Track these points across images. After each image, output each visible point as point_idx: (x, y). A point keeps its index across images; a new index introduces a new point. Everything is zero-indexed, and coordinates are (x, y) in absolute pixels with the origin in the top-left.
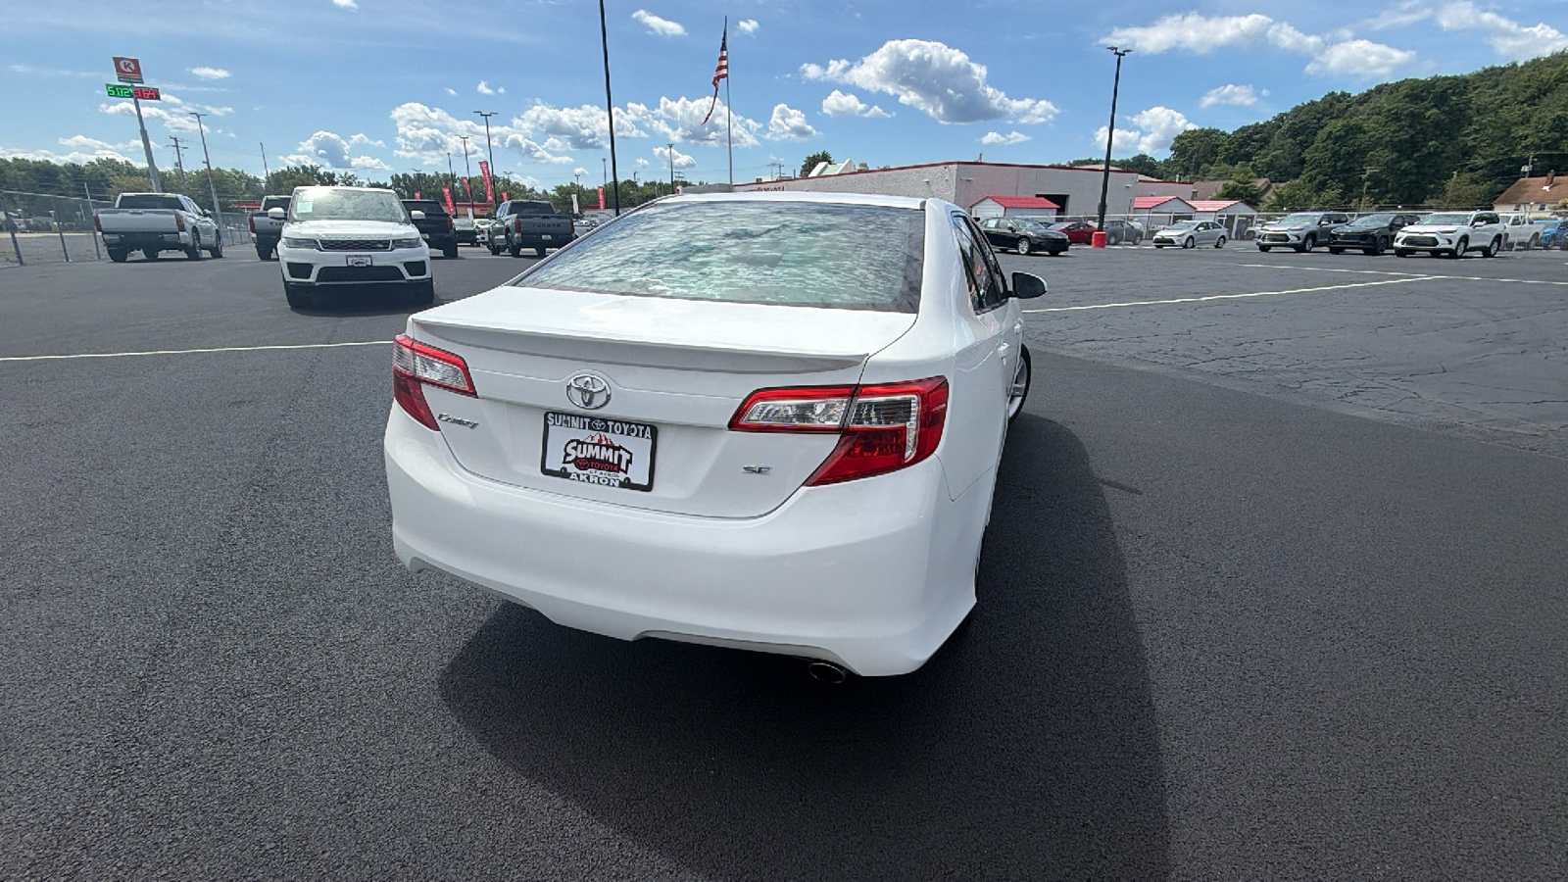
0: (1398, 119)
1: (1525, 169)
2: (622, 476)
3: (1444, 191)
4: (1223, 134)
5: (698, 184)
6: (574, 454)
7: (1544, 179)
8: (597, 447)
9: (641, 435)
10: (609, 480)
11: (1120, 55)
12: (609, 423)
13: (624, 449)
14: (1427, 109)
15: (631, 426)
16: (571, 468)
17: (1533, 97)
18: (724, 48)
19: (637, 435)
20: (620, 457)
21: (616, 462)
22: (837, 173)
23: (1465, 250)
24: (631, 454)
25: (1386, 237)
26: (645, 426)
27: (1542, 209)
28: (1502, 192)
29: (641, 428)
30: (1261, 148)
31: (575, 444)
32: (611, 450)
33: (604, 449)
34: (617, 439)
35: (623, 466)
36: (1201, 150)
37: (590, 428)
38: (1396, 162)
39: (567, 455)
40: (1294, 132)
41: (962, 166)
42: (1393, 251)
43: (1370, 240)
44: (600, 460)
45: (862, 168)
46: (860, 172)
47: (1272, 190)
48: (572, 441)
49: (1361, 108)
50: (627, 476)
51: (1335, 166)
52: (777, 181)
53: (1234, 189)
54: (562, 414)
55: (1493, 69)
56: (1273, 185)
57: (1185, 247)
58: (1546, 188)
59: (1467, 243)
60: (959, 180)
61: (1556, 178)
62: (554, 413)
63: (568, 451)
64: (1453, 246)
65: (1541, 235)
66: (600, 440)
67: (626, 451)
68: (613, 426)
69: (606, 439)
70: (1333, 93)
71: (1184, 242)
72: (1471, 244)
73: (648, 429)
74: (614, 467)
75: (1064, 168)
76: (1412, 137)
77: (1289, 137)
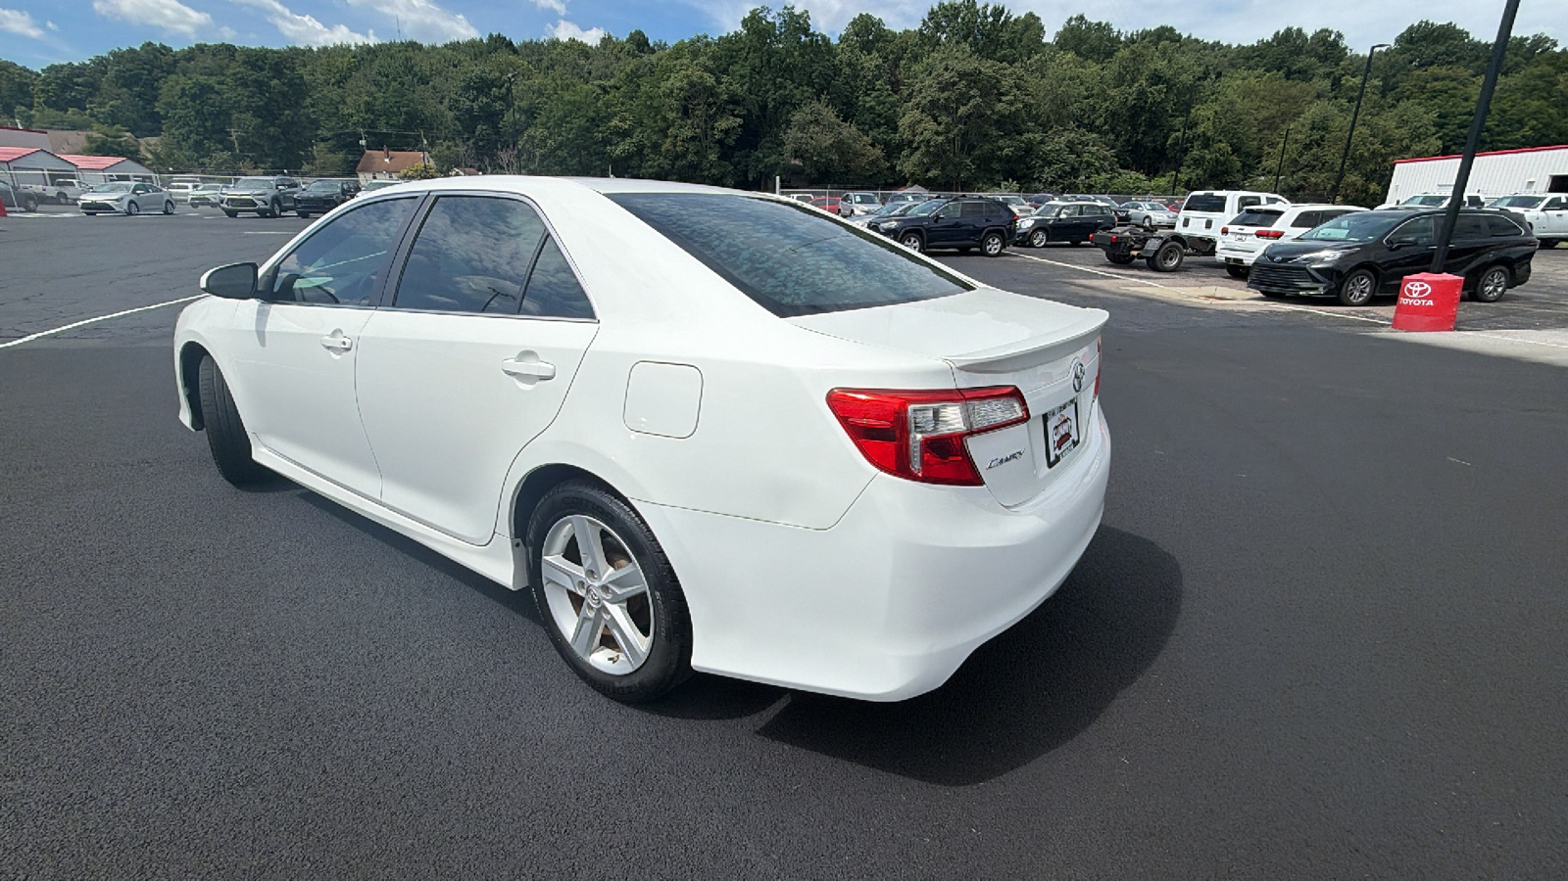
0: (245, 85)
1: (363, 142)
7: (381, 152)
14: (270, 79)
17: (339, 82)
30: (92, 95)
38: (260, 126)
40: (127, 81)
47: (142, 147)
49: (194, 66)
53: (104, 143)
57: (130, 214)
58: (387, 160)
61: (390, 153)
70: (150, 44)
71: (126, 207)
76: (266, 103)
77: (124, 86)
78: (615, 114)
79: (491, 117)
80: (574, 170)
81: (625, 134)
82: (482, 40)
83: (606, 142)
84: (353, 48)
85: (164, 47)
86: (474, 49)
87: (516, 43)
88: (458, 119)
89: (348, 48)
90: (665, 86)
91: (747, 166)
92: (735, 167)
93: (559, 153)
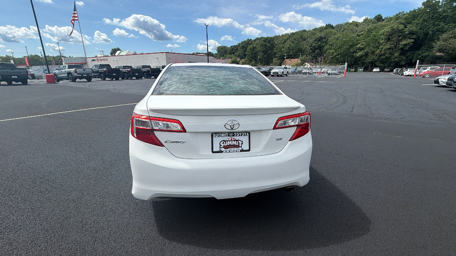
0: (262, 46)
1: (285, 57)
2: (240, 148)
3: (273, 62)
4: (227, 47)
5: (68, 57)
6: (223, 145)
7: (289, 60)
8: (231, 141)
9: (245, 135)
10: (237, 150)
11: (207, 26)
12: (235, 133)
13: (240, 140)
14: (267, 44)
15: (242, 133)
16: (223, 149)
17: (284, 43)
18: (75, 10)
19: (244, 136)
20: (239, 143)
21: (238, 145)
22: (125, 55)
23: (283, 75)
24: (242, 141)
25: (269, 72)
26: (247, 132)
27: (289, 66)
28: (282, 62)
29: (245, 133)
30: (236, 51)
31: (223, 142)
32: (235, 142)
33: (233, 141)
34: (237, 138)
35: (240, 145)
36: (224, 51)
37: (228, 136)
38: (263, 55)
39: (221, 145)
41: (166, 53)
42: (271, 75)
43: (266, 73)
44: (232, 145)
45: (134, 53)
46: (134, 54)
47: (241, 61)
48: (221, 141)
49: (254, 43)
50: (242, 148)
51: (252, 56)
52: (103, 57)
53: (234, 61)
54: (218, 133)
55: (276, 36)
56: (241, 60)
58: (289, 61)
59: (283, 73)
60: (167, 57)
61: (291, 60)
62: (215, 133)
63: (221, 144)
64: (281, 74)
65: (293, 71)
66: (232, 139)
67: (241, 141)
68: (236, 134)
69: (233, 138)
72: (284, 74)
73: (248, 133)
74: (238, 146)
75: (191, 54)
76: (266, 50)
77: (242, 49)
78: (359, 43)
79: (320, 48)
80: (341, 62)
81: (362, 49)
82: (324, 26)
83: (355, 52)
84: (289, 34)
85: (250, 39)
86: (321, 29)
87: (334, 25)
88: (311, 49)
89: (288, 34)
90: (381, 32)
91: (413, 57)
92: (407, 58)
93: (337, 57)
